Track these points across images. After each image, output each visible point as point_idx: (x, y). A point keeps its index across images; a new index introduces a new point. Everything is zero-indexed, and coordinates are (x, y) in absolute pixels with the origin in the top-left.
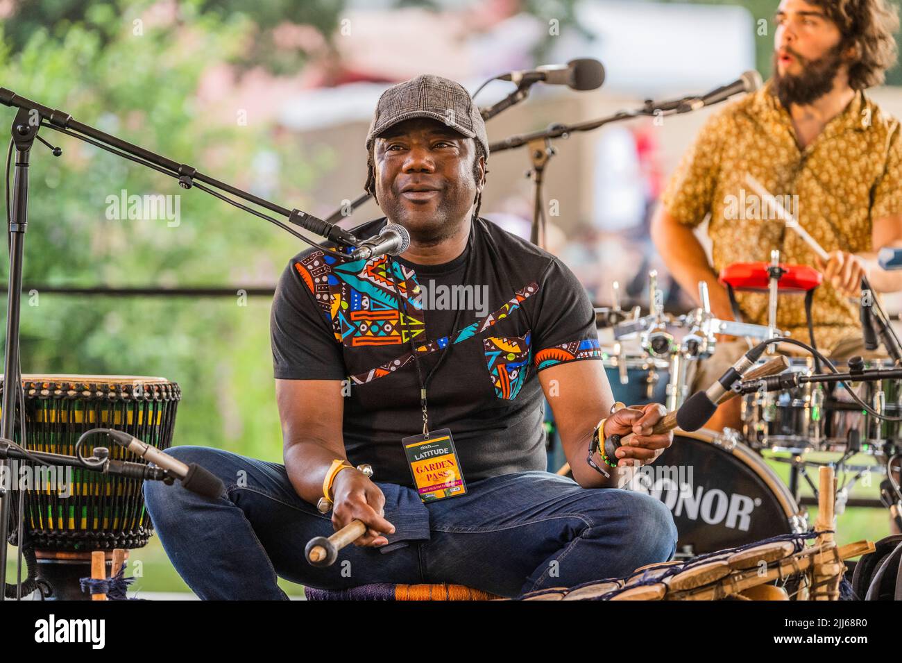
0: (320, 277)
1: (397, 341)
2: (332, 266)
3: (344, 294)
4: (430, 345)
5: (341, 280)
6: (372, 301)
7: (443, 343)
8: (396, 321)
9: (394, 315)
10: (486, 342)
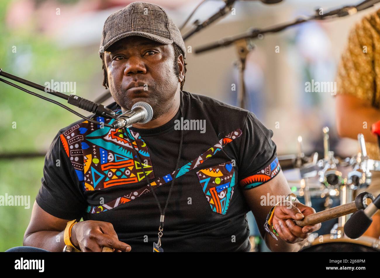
0: (74, 145)
1: (135, 180)
2: (85, 135)
3: (95, 153)
4: (159, 181)
5: (91, 144)
6: (115, 155)
7: (167, 178)
8: (133, 167)
9: (131, 163)
10: (199, 174)
